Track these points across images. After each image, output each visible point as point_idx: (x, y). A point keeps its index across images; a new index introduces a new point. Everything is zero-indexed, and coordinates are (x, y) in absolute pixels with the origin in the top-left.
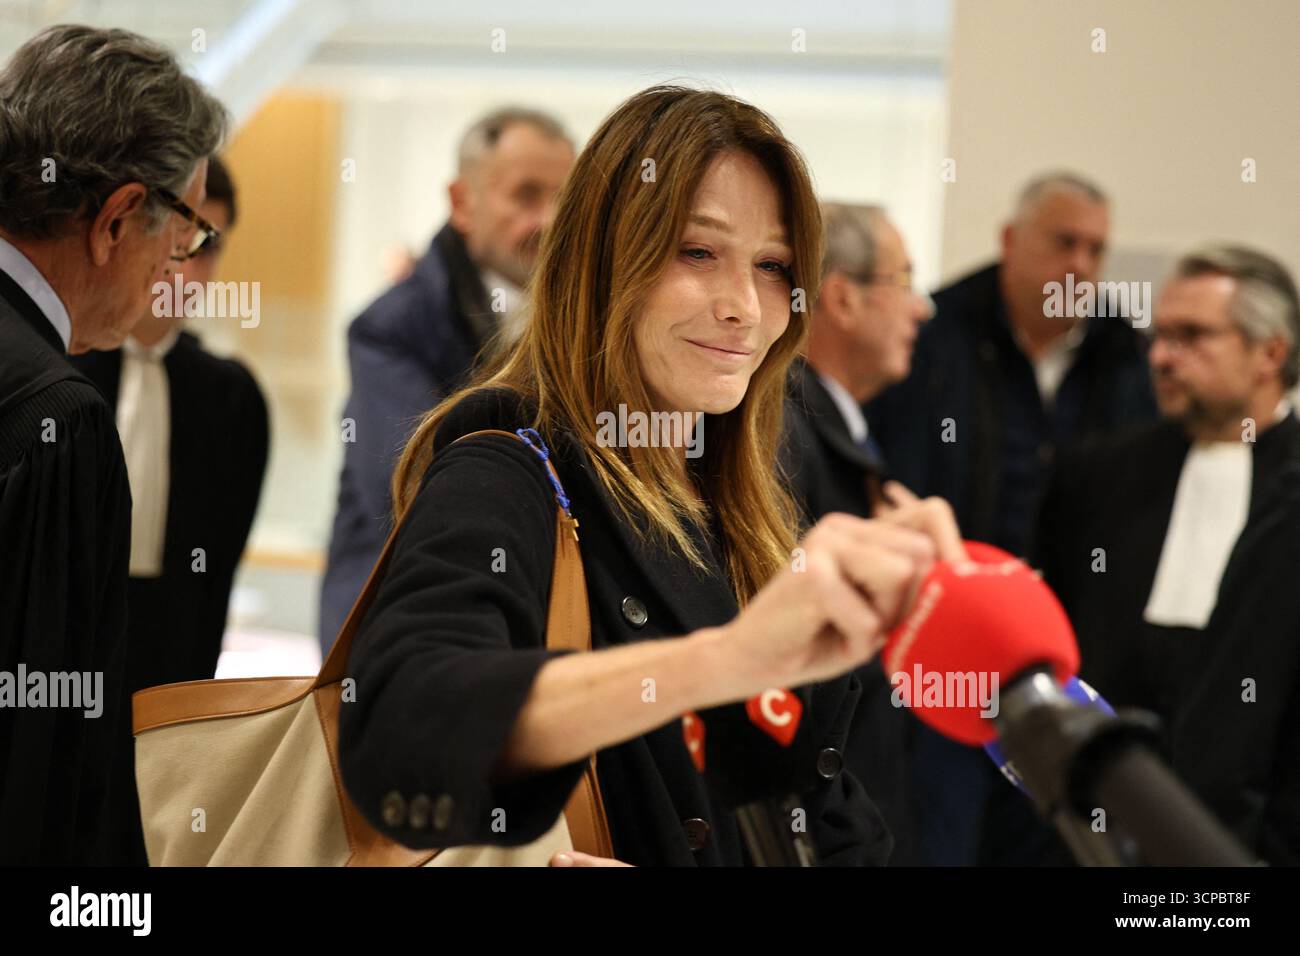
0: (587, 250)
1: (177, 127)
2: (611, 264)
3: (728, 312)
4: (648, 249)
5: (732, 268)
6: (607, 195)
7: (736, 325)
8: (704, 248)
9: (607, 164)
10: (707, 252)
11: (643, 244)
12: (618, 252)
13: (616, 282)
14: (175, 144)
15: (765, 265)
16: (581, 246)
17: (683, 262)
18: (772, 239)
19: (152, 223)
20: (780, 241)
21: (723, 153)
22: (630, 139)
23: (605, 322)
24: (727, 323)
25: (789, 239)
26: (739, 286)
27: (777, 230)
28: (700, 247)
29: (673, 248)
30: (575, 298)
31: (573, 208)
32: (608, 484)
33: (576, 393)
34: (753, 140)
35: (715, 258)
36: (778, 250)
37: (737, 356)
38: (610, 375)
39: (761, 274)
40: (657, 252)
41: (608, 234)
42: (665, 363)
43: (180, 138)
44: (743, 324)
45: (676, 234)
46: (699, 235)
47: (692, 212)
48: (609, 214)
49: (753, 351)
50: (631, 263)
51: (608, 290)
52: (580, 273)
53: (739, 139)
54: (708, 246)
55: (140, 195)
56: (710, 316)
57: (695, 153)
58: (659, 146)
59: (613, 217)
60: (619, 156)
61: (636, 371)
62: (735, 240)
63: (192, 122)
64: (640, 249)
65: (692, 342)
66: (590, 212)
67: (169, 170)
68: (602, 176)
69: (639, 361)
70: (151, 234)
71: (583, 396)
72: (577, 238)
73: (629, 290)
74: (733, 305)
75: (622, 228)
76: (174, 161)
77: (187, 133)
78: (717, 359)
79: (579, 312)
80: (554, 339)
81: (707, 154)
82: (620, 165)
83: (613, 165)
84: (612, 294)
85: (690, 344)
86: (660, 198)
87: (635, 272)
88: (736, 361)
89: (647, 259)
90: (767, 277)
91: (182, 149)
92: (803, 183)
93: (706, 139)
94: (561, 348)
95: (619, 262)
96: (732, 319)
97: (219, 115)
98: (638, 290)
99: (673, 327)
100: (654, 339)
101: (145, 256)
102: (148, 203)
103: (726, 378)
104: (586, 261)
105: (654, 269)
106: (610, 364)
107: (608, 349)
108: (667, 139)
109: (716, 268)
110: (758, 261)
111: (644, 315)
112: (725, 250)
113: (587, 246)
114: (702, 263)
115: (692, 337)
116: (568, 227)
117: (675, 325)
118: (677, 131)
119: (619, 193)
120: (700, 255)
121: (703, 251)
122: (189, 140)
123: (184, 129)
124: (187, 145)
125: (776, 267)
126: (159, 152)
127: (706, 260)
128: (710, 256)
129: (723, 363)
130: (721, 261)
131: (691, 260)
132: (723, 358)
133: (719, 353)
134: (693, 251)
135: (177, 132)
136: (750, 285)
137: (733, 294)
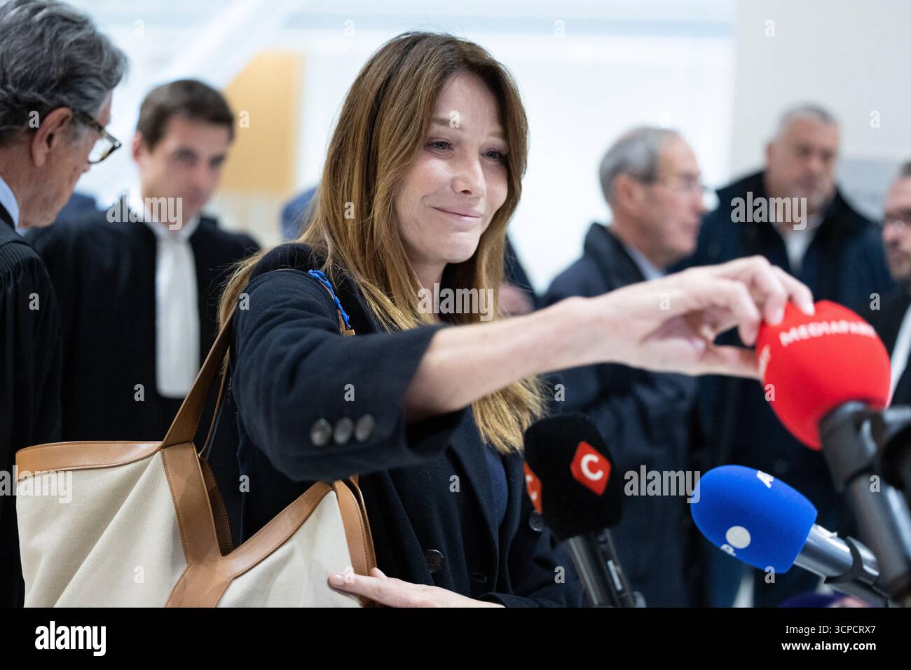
0: (359, 147)
1: (94, 68)
2: (377, 155)
3: (462, 186)
4: (403, 142)
5: (464, 157)
6: (373, 107)
7: (468, 196)
8: (445, 141)
9: (372, 86)
10: (447, 143)
11: (400, 140)
12: (381, 146)
13: (381, 168)
14: (93, 80)
15: (490, 154)
16: (355, 144)
17: (430, 152)
18: (492, 135)
19: (76, 136)
20: (498, 136)
21: (455, 74)
22: (388, 67)
23: (373, 197)
24: (463, 195)
25: (505, 135)
26: (469, 167)
27: (497, 128)
28: (442, 140)
29: (421, 142)
30: (350, 182)
31: (349, 118)
32: (375, 310)
33: (351, 250)
34: (476, 63)
35: (452, 149)
36: (497, 143)
37: (467, 218)
38: (377, 234)
39: (486, 161)
40: (410, 144)
41: (374, 135)
42: (418, 225)
43: (97, 76)
44: (473, 195)
45: (423, 131)
46: (437, 130)
47: (434, 116)
48: (375, 119)
49: (482, 216)
50: (391, 153)
51: (375, 173)
52: (354, 163)
53: (466, 64)
54: (448, 140)
55: (67, 117)
56: (448, 188)
57: (434, 75)
58: (409, 71)
59: (378, 121)
60: (381, 79)
61: (396, 233)
62: (466, 136)
63: (104, 65)
64: (398, 143)
65: (438, 209)
66: (361, 119)
67: (88, 99)
68: (369, 93)
69: (399, 223)
70: (75, 144)
71: (357, 252)
72: (351, 140)
73: (391, 172)
74: (466, 181)
75: (385, 129)
76: (91, 92)
77: (101, 73)
78: (454, 221)
79: (353, 191)
80: (335, 211)
81: (444, 74)
82: (382, 85)
83: (377, 86)
84: (378, 176)
85: (437, 211)
86: (411, 106)
87: (393, 160)
88: (469, 223)
89: (403, 149)
90: (491, 162)
91: (99, 84)
92: (514, 94)
93: (443, 63)
94: (342, 218)
95: (383, 153)
96: (465, 192)
97: (122, 60)
98: (396, 172)
99: (423, 198)
100: (411, 206)
101: (70, 160)
102: (73, 122)
103: (462, 234)
104: (358, 155)
105: (407, 159)
106: (378, 226)
107: (376, 214)
109: (453, 156)
110: (484, 151)
111: (402, 190)
112: (459, 142)
113: (359, 144)
114: (443, 152)
115: (438, 205)
116: (345, 132)
117: (425, 196)
119: (382, 104)
120: (443, 147)
121: (443, 142)
122: (103, 78)
123: (99, 70)
124: (101, 81)
125: (497, 156)
126: (82, 86)
127: (446, 150)
128: (449, 148)
129: (459, 224)
130: (456, 150)
131: (435, 150)
132: (459, 220)
133: (457, 216)
134: (436, 143)
135: (95, 72)
136: (478, 168)
137: (466, 174)
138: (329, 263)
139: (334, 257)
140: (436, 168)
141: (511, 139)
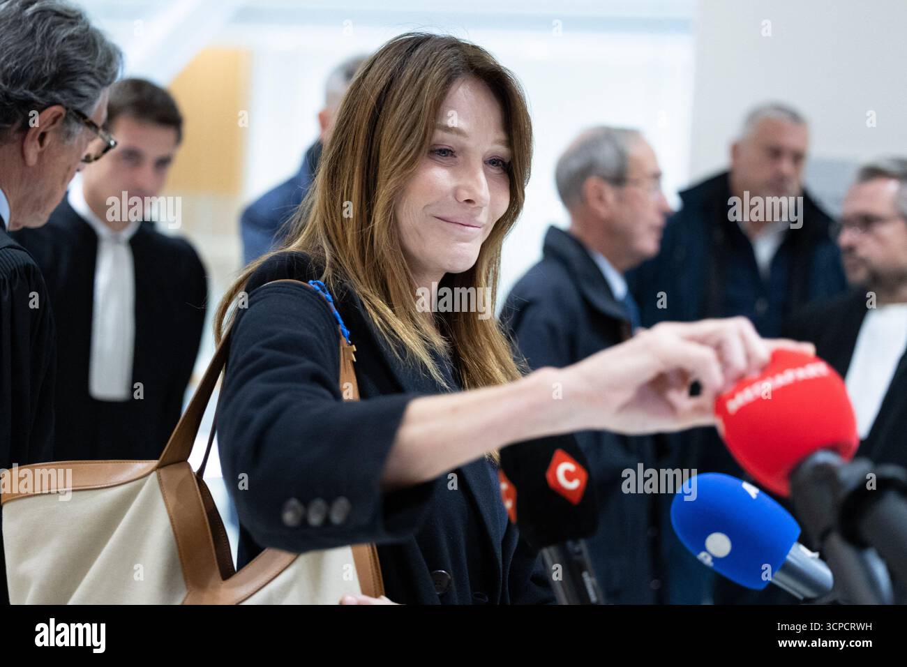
0: (360, 152)
1: (88, 65)
2: (378, 161)
3: (465, 195)
4: (407, 149)
5: (467, 165)
6: (374, 111)
7: (471, 206)
8: (448, 148)
9: (374, 88)
10: (450, 150)
11: (402, 147)
12: (382, 153)
13: (382, 175)
15: (493, 161)
16: (354, 149)
17: (433, 159)
18: (496, 142)
19: (69, 135)
20: (503, 144)
21: (460, 79)
22: (390, 70)
23: (373, 205)
24: (465, 203)
25: (510, 142)
26: (473, 175)
27: (501, 136)
28: (445, 147)
29: (425, 149)
30: (350, 188)
32: (376, 322)
33: (351, 258)
34: (482, 69)
35: (455, 157)
36: (501, 150)
37: (470, 228)
38: (378, 244)
39: (489, 169)
40: (413, 151)
41: (375, 140)
42: (419, 235)
44: (477, 205)
45: (427, 137)
46: (440, 137)
47: (439, 123)
48: (376, 123)
49: (483, 225)
50: (393, 160)
51: (375, 180)
52: (354, 169)
53: (472, 69)
54: (451, 147)
55: (60, 115)
56: (451, 197)
57: (440, 79)
58: (412, 75)
59: (378, 128)
61: (396, 242)
62: (470, 143)
64: (400, 150)
65: (438, 218)
66: (361, 124)
67: (82, 97)
68: (370, 97)
69: (399, 232)
70: (68, 143)
71: (357, 260)
72: (351, 144)
73: (393, 180)
74: (469, 190)
75: (387, 134)
78: (457, 230)
79: (353, 197)
80: (334, 218)
81: (449, 79)
82: (383, 89)
83: (378, 89)
84: (378, 183)
85: (438, 220)
86: (415, 111)
87: (395, 167)
88: (472, 233)
89: (405, 157)
90: (494, 171)
92: (521, 101)
93: (448, 68)
94: (340, 225)
95: (384, 159)
96: (468, 201)
98: (398, 180)
99: (425, 207)
100: (412, 215)
101: (63, 160)
102: (66, 120)
103: (463, 244)
104: (359, 160)
105: (410, 165)
106: (378, 235)
107: (376, 223)
108: (419, 68)
109: (456, 163)
110: (488, 158)
111: (403, 199)
112: (463, 150)
113: (359, 148)
114: (447, 160)
115: (439, 214)
116: (344, 135)
117: (427, 205)
118: (426, 62)
119: (384, 109)
120: (445, 154)
121: (447, 150)
122: (97, 75)
123: (93, 66)
124: (95, 78)
125: (500, 163)
126: (76, 83)
127: (449, 157)
128: (452, 155)
129: (462, 233)
130: (460, 158)
131: (438, 158)
132: (462, 230)
133: (459, 226)
134: (440, 150)
135: (89, 68)
136: (481, 176)
137: (470, 182)
138: (328, 272)
139: (332, 266)
140: (438, 176)
141: (515, 147)
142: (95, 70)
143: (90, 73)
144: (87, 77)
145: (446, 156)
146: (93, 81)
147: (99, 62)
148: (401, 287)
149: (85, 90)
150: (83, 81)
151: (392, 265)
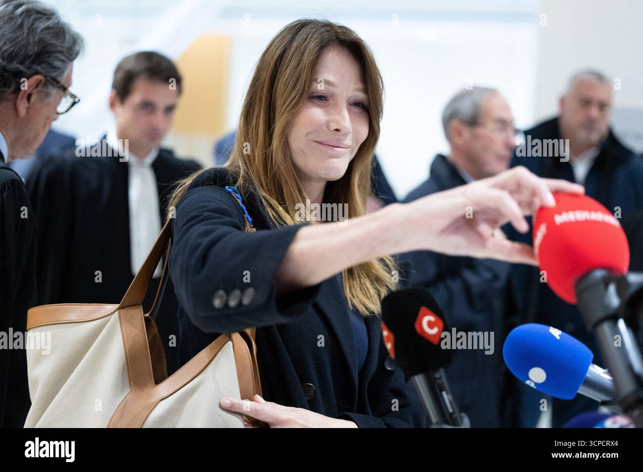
0: (263, 100)
1: (59, 46)
2: (275, 105)
3: (334, 126)
4: (293, 95)
5: (336, 105)
6: (273, 72)
7: (339, 133)
8: (323, 95)
9: (273, 57)
10: (324, 96)
11: (290, 94)
13: (278, 114)
15: (355, 104)
16: (261, 99)
17: (310, 101)
18: (356, 90)
19: (47, 95)
20: (361, 91)
21: (329, 47)
22: (284, 43)
23: (273, 133)
24: (335, 132)
25: (366, 90)
26: (340, 113)
27: (360, 85)
28: (320, 94)
29: (305, 95)
30: (257, 124)
31: (257, 79)
32: (271, 214)
33: (257, 170)
35: (328, 101)
36: (361, 96)
37: (339, 149)
38: (275, 161)
39: (352, 109)
40: (297, 98)
42: (304, 153)
44: (342, 132)
45: (306, 88)
46: (316, 87)
47: (315, 77)
48: (274, 80)
49: (349, 147)
50: (284, 103)
51: (274, 118)
52: (259, 111)
53: (338, 40)
54: (323, 94)
55: (41, 81)
56: (325, 128)
57: (316, 47)
58: (298, 45)
60: (278, 52)
61: (289, 160)
62: (337, 91)
64: (289, 96)
65: (317, 142)
66: (265, 81)
67: (56, 68)
68: (270, 62)
69: (290, 152)
70: (46, 100)
71: (261, 172)
72: (259, 95)
73: (285, 116)
74: (337, 122)
75: (280, 87)
78: (329, 151)
79: (260, 131)
84: (276, 119)
85: (316, 143)
86: (298, 70)
87: (286, 107)
88: (340, 152)
89: (292, 101)
90: (356, 110)
93: (321, 40)
95: (279, 103)
96: (337, 130)
97: (79, 41)
98: (288, 116)
99: (307, 134)
100: (298, 140)
101: (44, 112)
102: (46, 85)
103: (335, 160)
104: (263, 106)
105: (295, 108)
106: (275, 155)
107: (274, 146)
108: (302, 41)
109: (329, 105)
110: (351, 101)
111: (292, 129)
112: (333, 96)
113: (264, 97)
114: (322, 103)
115: (317, 140)
118: (307, 37)
119: (279, 70)
120: (321, 99)
121: (321, 96)
122: (66, 54)
123: (63, 47)
124: (64, 55)
125: (361, 105)
126: (51, 59)
127: (324, 101)
128: (326, 100)
129: (333, 152)
130: (331, 101)
131: (316, 101)
132: (332, 150)
133: (331, 147)
134: (317, 96)
135: (60, 48)
136: (346, 113)
137: (337, 117)
138: (240, 181)
139: (244, 177)
140: (315, 114)
141: (369, 93)
142: (64, 50)
143: (61, 52)
144: (58, 55)
145: (322, 100)
146: (63, 58)
147: (67, 44)
148: (292, 190)
149: (58, 64)
150: (56, 57)
151: (286, 176)
